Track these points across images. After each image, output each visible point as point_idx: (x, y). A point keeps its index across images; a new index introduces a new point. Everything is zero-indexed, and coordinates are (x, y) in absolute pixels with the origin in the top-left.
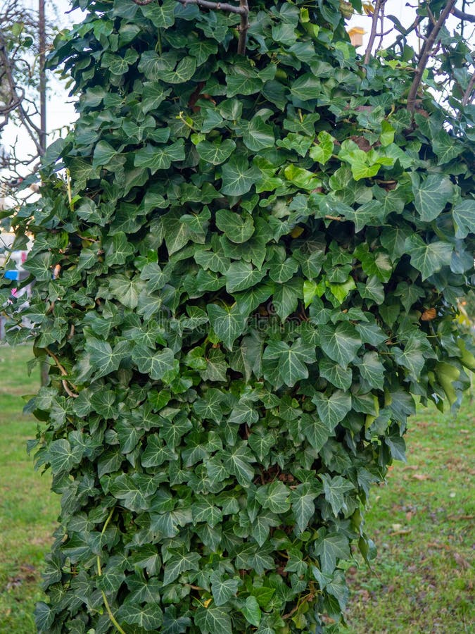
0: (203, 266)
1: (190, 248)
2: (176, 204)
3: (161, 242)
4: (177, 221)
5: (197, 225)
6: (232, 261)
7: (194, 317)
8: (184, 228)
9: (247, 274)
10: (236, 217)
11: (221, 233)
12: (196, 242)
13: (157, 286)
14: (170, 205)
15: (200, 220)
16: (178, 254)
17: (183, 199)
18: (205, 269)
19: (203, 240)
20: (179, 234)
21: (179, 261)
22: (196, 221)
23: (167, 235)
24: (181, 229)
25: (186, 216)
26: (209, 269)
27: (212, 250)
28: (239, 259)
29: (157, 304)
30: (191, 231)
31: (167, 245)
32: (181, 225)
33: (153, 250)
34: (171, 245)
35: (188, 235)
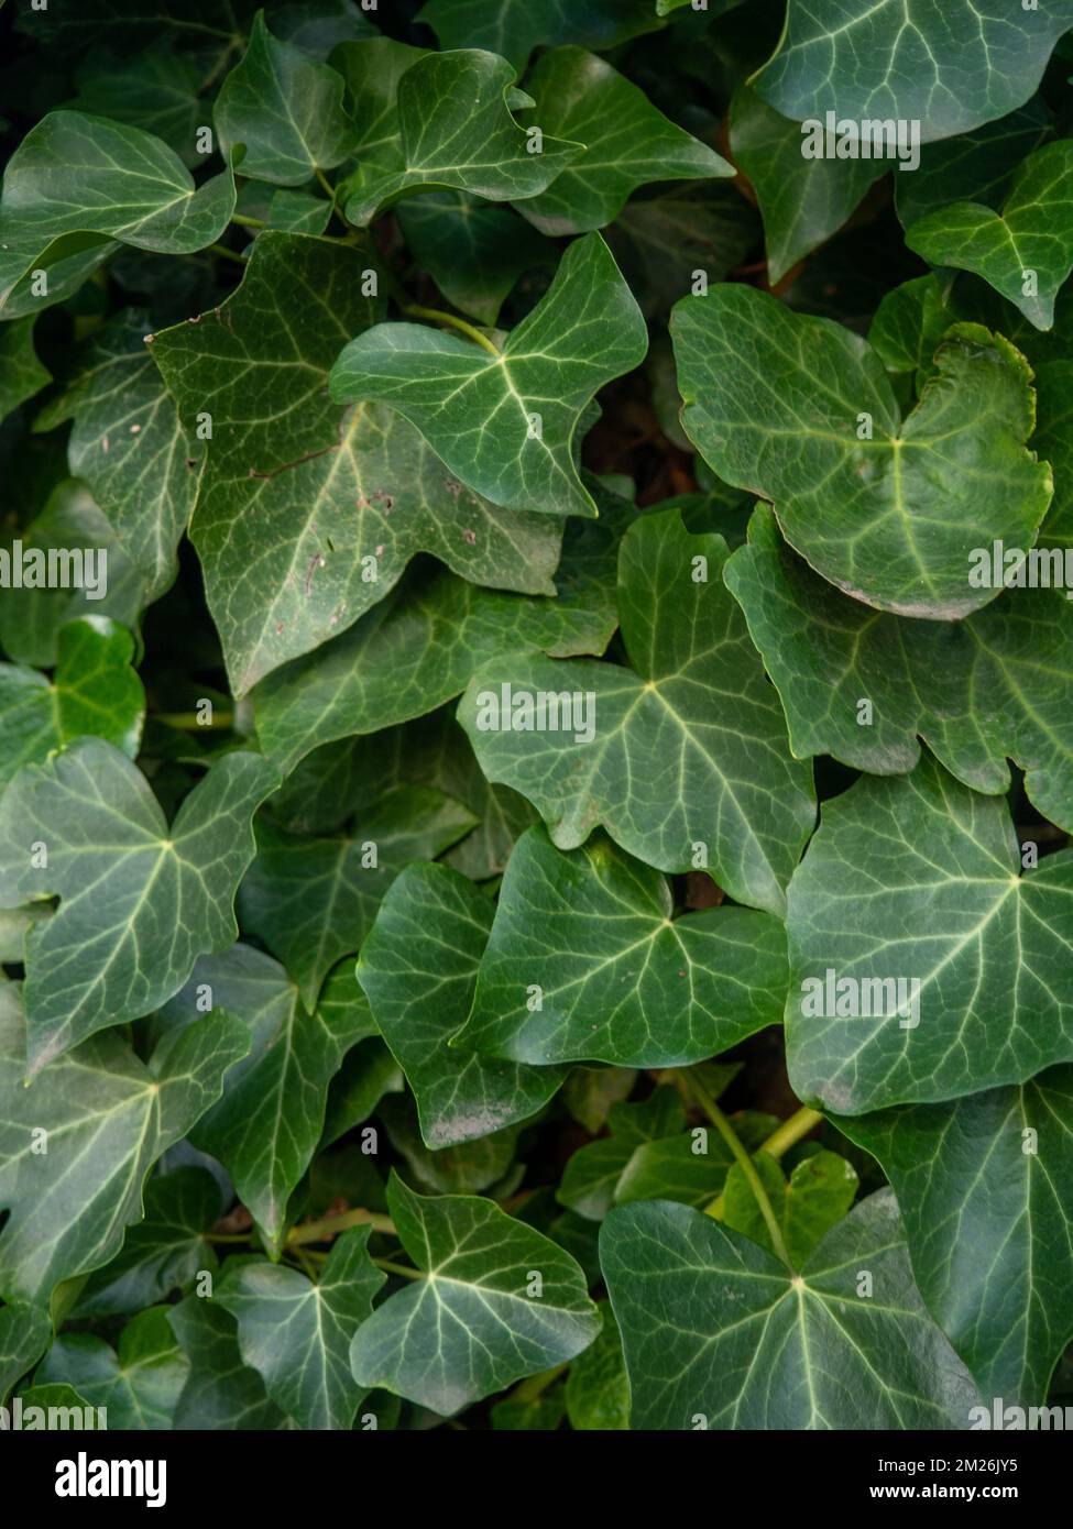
0: (547, 807)
1: (421, 627)
2: (304, 221)
3: (163, 562)
4: (302, 381)
5: (509, 426)
6: (832, 778)
7: (465, 1270)
8: (364, 445)
9: (964, 903)
10: (835, 363)
11: (733, 513)
12: (473, 571)
13: (120, 974)
14: (238, 236)
15: (528, 377)
16: (317, 682)
17: (362, 178)
18: (568, 837)
19: (539, 561)
20: (323, 496)
21: (327, 752)
22: (490, 387)
23: (215, 506)
24: (346, 448)
25: (390, 340)
26: (599, 836)
27: (616, 654)
28: (894, 759)
29: (124, 1131)
30: (436, 472)
31: (218, 601)
32: (338, 414)
33: (99, 623)
34: (251, 603)
35: (403, 511)
